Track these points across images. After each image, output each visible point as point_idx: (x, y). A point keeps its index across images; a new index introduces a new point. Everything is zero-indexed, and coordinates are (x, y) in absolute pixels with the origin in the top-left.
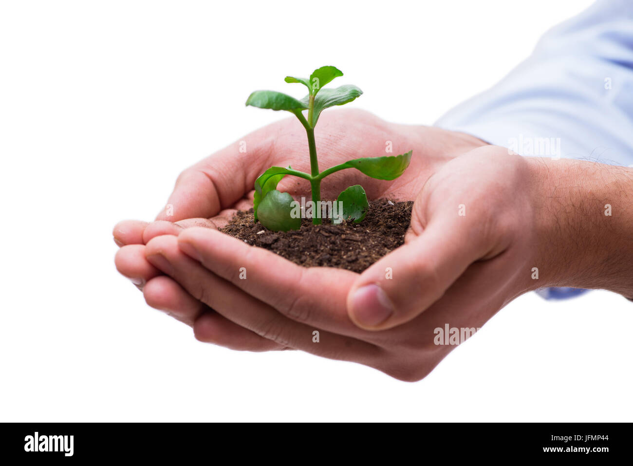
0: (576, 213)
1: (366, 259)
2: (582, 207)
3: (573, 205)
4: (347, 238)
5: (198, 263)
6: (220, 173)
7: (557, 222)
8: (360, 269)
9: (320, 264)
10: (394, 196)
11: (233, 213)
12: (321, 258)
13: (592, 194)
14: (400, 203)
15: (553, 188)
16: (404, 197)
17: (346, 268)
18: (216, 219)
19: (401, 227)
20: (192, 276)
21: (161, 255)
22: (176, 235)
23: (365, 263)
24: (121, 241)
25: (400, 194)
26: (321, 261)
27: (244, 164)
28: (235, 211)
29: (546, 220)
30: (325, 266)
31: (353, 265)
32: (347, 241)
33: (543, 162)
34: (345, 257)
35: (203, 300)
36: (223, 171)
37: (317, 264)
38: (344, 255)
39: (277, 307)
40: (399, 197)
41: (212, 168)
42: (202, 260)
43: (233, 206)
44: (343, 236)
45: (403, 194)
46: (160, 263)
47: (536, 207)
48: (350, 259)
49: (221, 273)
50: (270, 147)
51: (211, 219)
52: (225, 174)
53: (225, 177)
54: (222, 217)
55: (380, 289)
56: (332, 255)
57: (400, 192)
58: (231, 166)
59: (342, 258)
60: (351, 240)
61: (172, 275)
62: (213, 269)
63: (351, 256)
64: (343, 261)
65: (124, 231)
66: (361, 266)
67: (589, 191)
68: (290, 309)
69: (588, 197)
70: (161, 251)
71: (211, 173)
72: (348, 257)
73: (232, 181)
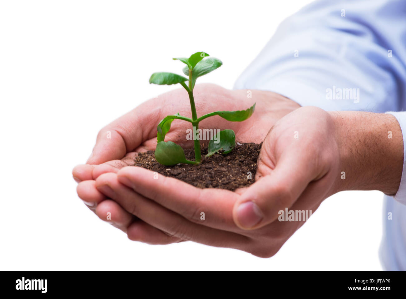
0: (362, 146)
1: (235, 182)
2: (365, 142)
3: (360, 141)
4: (218, 170)
5: (131, 189)
6: (126, 131)
7: (352, 152)
8: (233, 188)
9: (207, 187)
10: (239, 139)
11: (135, 154)
12: (206, 183)
13: (370, 133)
14: (245, 144)
15: (347, 131)
16: (245, 140)
17: (224, 188)
18: (125, 159)
19: (250, 160)
20: (128, 197)
21: (107, 186)
22: (116, 173)
23: (236, 185)
24: (79, 178)
25: (243, 138)
26: (207, 184)
27: (141, 125)
28: (137, 153)
29: (345, 152)
30: (211, 188)
31: (228, 186)
32: (219, 172)
33: (339, 115)
34: (220, 181)
35: (135, 214)
36: (129, 128)
37: (204, 187)
38: (219, 180)
39: (184, 215)
40: (242, 140)
41: (121, 127)
42: (134, 187)
43: (134, 150)
44: (215, 169)
45: (244, 138)
46: (106, 191)
47: (339, 144)
48: (224, 182)
49: (147, 195)
50: (159, 113)
51: (122, 160)
52: (130, 132)
53: (129, 133)
54: (128, 158)
55: (255, 205)
56: (212, 181)
57: (242, 137)
58: (133, 126)
59: (218, 182)
60: (221, 171)
61: (114, 198)
62: (142, 193)
63: (224, 180)
64: (219, 184)
65: (80, 172)
66: (233, 186)
67: (369, 131)
68: (193, 216)
69: (369, 135)
70: (107, 183)
71: (121, 131)
72: (222, 181)
73: (134, 136)
